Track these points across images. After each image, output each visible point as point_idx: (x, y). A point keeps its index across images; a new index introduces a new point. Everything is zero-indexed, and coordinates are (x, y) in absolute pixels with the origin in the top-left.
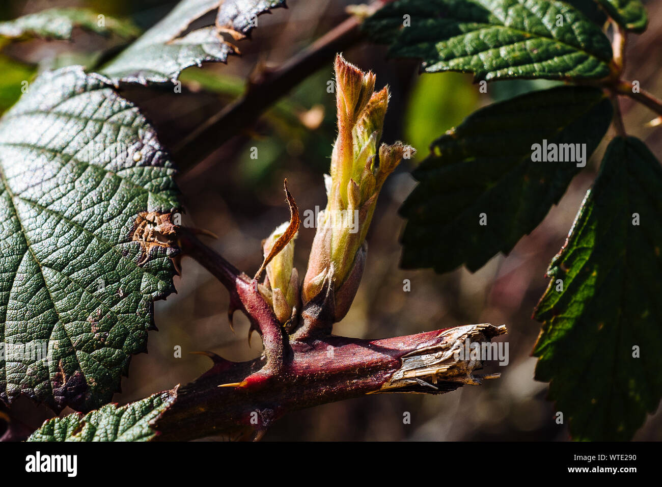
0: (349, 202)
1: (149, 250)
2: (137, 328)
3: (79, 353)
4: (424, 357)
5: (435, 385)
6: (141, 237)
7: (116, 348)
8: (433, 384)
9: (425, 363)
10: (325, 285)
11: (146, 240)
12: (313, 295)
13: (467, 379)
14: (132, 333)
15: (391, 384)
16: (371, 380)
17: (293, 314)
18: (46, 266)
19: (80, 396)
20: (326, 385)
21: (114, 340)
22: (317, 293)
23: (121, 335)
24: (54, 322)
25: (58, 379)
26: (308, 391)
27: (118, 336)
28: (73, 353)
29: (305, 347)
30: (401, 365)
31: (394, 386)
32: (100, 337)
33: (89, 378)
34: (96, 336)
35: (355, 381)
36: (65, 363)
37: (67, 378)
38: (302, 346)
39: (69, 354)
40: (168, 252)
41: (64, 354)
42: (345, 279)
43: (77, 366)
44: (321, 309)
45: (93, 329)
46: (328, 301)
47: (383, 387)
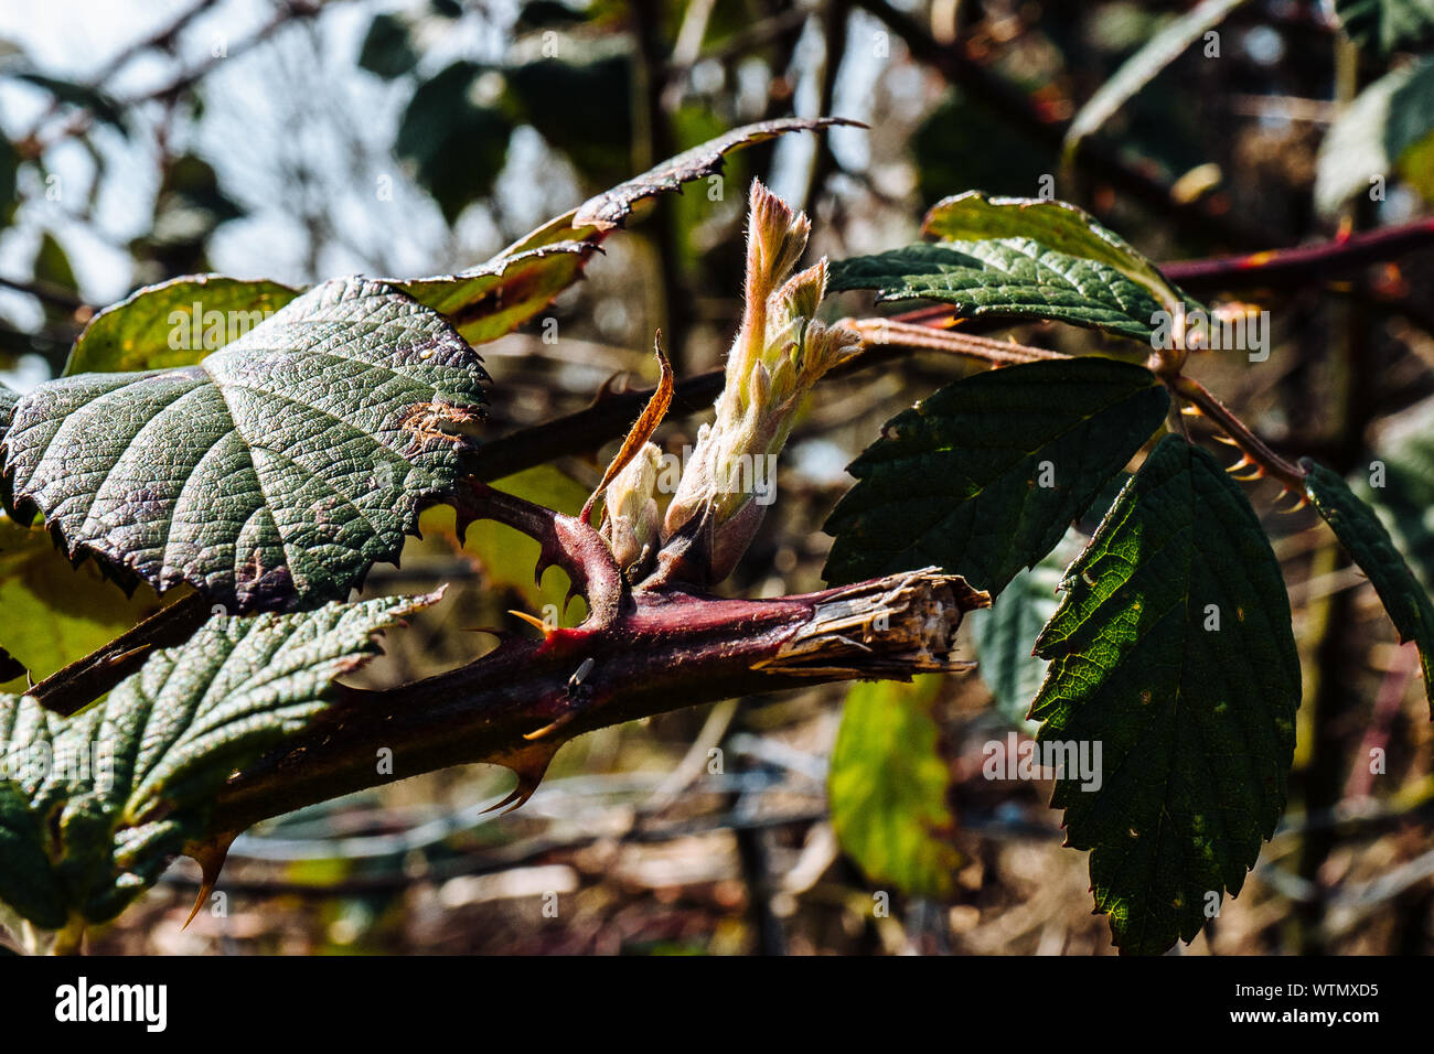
0: (752, 401)
1: (425, 441)
2: (388, 529)
3: (288, 548)
4: (852, 603)
5: (868, 645)
6: (417, 426)
7: (349, 546)
8: (865, 644)
9: (853, 609)
10: (700, 508)
11: (423, 429)
12: (678, 525)
13: (920, 654)
14: (380, 534)
15: (795, 647)
16: (764, 641)
17: (644, 552)
18: (258, 446)
19: (278, 599)
20: (684, 650)
21: (350, 535)
22: (685, 520)
23: (361, 532)
24: (258, 506)
25: (250, 572)
26: (653, 659)
27: (356, 532)
28: (280, 544)
29: (657, 599)
30: (813, 615)
31: (799, 650)
32: (328, 529)
33: (297, 578)
34: (322, 527)
35: (735, 643)
36: (264, 552)
37: (264, 572)
38: (652, 598)
39: (273, 544)
40: (455, 447)
41: (264, 543)
42: (733, 512)
43: (283, 561)
44: (690, 543)
45: (318, 519)
46: (702, 533)
47: (781, 651)
